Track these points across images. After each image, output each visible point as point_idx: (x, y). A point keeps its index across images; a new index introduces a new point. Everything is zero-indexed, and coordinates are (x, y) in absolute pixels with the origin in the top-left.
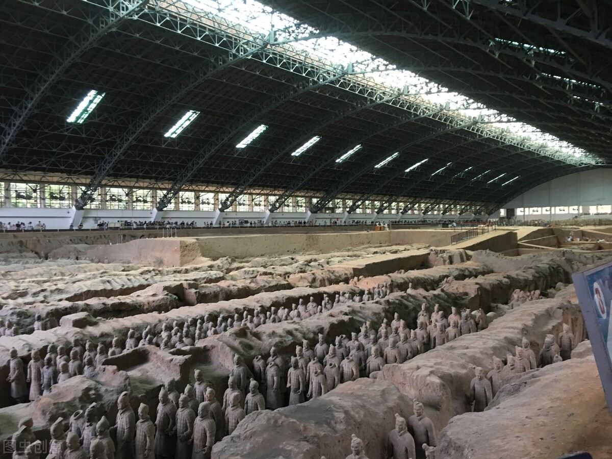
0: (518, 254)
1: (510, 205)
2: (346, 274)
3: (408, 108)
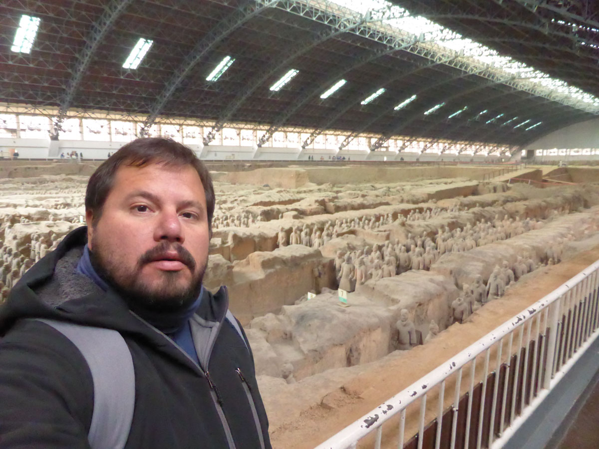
0: (543, 187)
1: (530, 147)
2: (423, 197)
3: (460, 67)
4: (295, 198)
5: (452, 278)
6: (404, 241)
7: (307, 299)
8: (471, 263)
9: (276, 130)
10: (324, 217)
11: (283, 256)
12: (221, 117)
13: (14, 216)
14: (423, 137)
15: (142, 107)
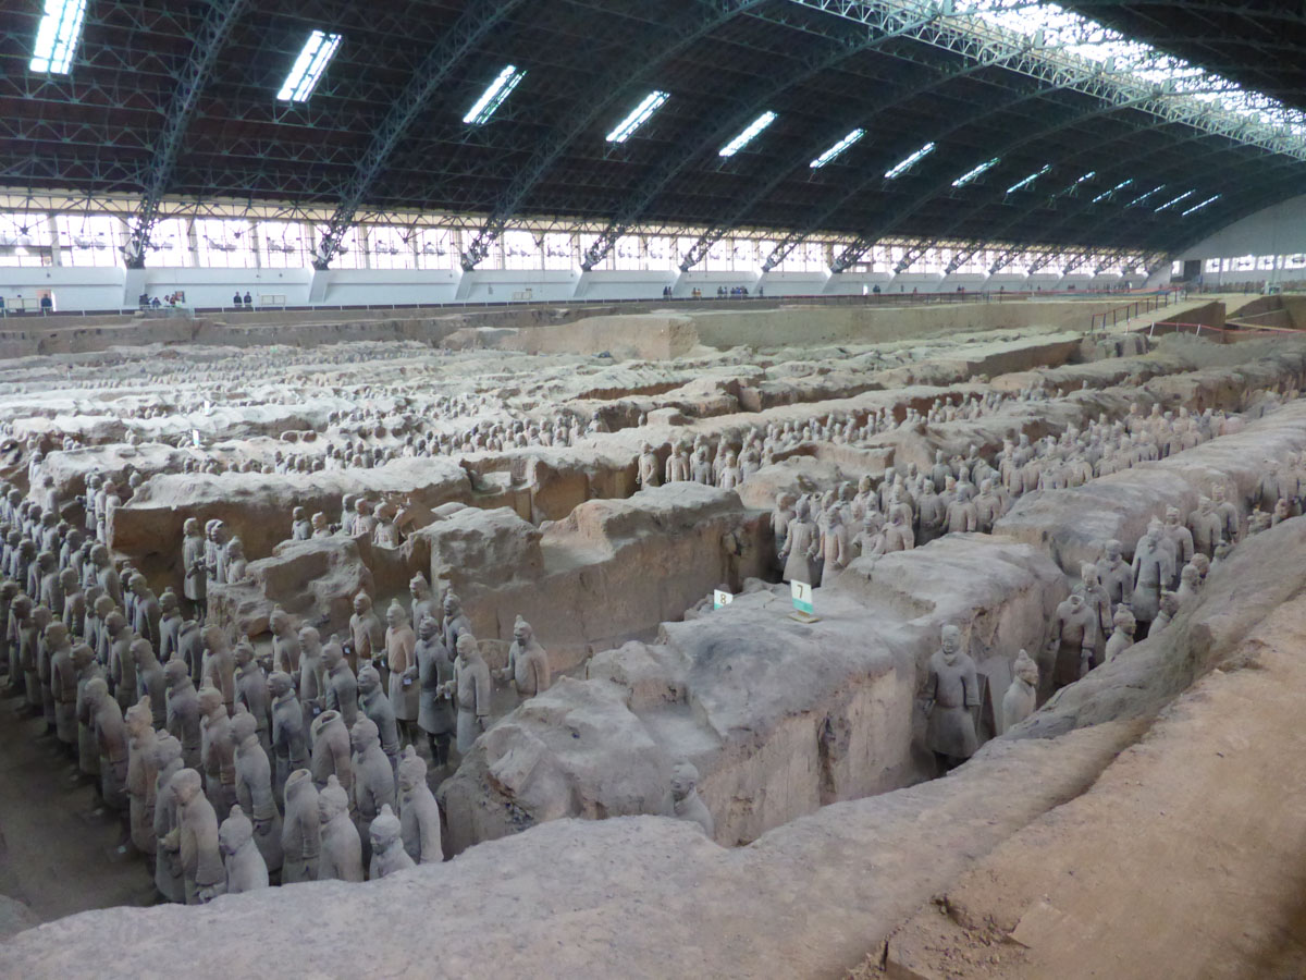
0: (1227, 341)
1: (1192, 254)
2: (957, 371)
4: (671, 380)
5: (1048, 549)
6: (925, 468)
7: (712, 607)
8: (1090, 514)
9: (622, 232)
10: (740, 420)
11: (653, 508)
12: (498, 204)
13: (48, 436)
14: (950, 237)
15: (325, 187)
